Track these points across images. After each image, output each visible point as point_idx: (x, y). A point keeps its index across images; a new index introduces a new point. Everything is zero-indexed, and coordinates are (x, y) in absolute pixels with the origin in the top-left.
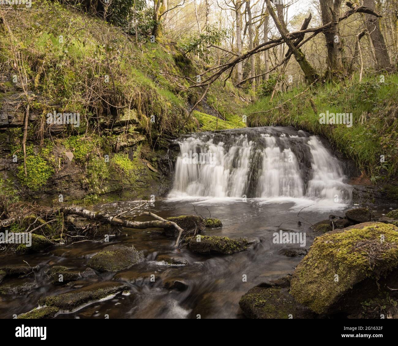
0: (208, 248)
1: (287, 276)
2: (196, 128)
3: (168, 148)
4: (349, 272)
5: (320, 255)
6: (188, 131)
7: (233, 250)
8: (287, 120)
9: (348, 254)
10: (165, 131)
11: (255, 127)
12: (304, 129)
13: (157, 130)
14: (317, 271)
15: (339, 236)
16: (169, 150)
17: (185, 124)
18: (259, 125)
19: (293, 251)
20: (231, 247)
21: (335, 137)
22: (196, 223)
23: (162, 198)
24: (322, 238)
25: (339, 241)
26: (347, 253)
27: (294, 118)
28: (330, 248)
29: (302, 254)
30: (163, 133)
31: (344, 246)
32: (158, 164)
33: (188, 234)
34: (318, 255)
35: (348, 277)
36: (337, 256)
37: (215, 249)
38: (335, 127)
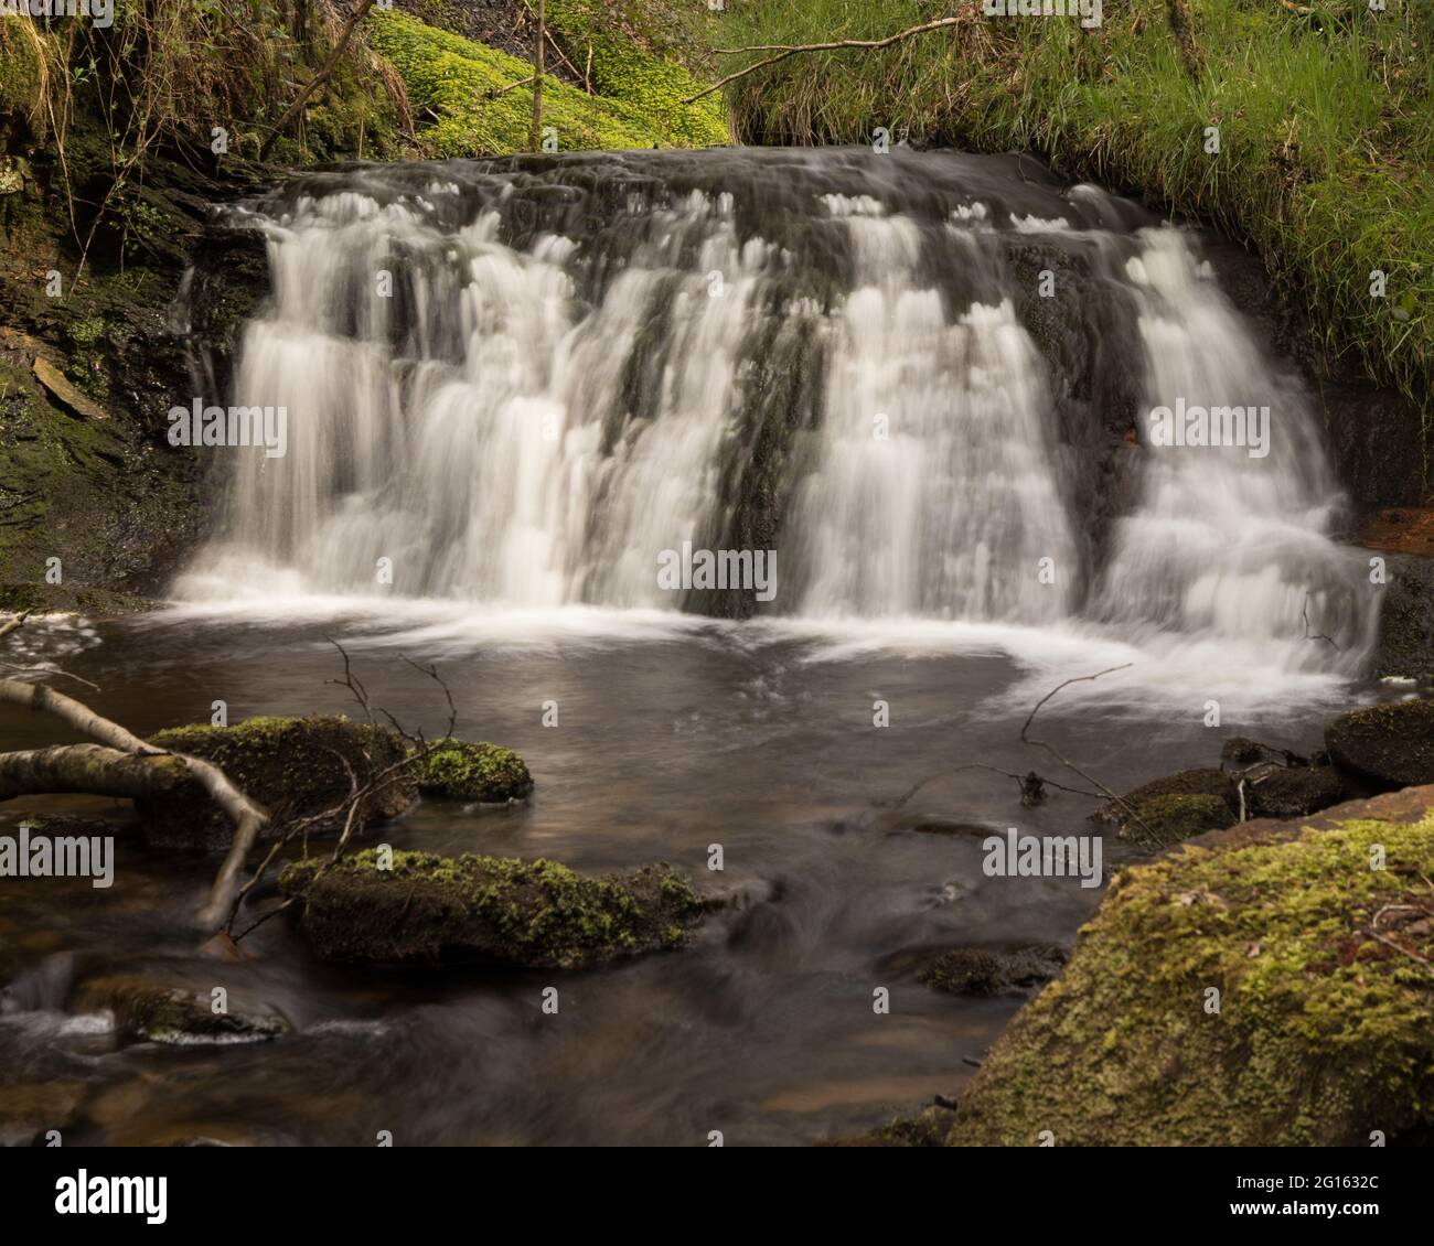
0: (427, 933)
1: (929, 1113)
2: (389, 135)
3: (185, 257)
4: (1310, 1085)
5: (1141, 982)
6: (332, 148)
7: (591, 944)
8: (1001, 113)
9: (1311, 976)
10: (169, 139)
11: (788, 143)
12: (1111, 177)
13: (110, 125)
14: (1112, 1079)
15: (1267, 862)
16: (190, 273)
17: (317, 96)
18: (820, 136)
19: (975, 956)
20: (579, 929)
21: (1302, 242)
22: (360, 765)
23: (130, 600)
24: (1160, 871)
25: (1262, 892)
26: (1308, 968)
27: (1050, 98)
28: (1207, 933)
29: (1031, 977)
30: (151, 149)
31: (1296, 924)
32: (113, 365)
33: (298, 839)
34: (1127, 977)
35: (1301, 1120)
36: (1246, 988)
37: (478, 941)
38: (1308, 177)
